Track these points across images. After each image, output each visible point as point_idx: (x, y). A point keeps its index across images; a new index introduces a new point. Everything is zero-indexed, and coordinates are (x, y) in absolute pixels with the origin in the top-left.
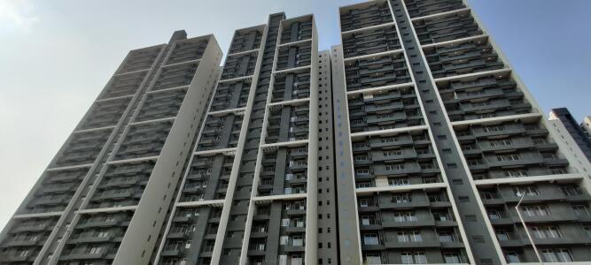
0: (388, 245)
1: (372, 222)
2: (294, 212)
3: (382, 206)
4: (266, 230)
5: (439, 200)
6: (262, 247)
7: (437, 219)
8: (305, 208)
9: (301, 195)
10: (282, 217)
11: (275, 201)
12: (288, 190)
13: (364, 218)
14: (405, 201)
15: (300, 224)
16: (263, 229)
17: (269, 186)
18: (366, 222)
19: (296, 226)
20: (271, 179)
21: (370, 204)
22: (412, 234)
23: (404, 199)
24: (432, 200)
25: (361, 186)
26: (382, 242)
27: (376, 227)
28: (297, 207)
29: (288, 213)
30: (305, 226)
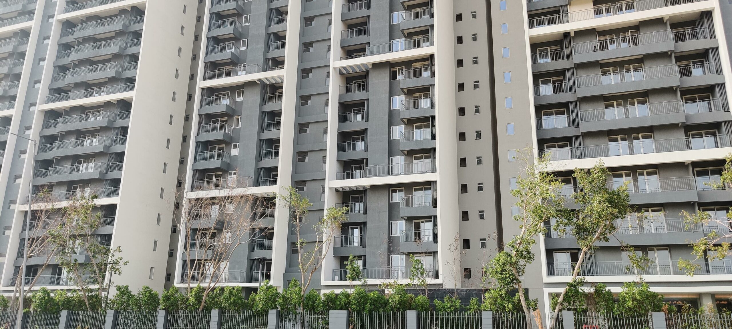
0: (585, 127)
1: (558, 89)
2: (413, 83)
3: (577, 59)
4: (365, 118)
5: (694, 36)
6: (360, 145)
7: (685, 72)
8: (433, 75)
9: (424, 50)
10: (391, 94)
11: (376, 66)
12: (399, 42)
13: (543, 83)
14: (625, 45)
15: (424, 103)
16: (359, 117)
17: (362, 39)
18: (547, 90)
19: (416, 105)
20: (364, 24)
21: (556, 56)
22: (632, 104)
23: (624, 41)
24: (679, 38)
25: (540, 23)
26: (575, 123)
27: (565, 97)
28: (417, 74)
29: (401, 86)
30: (433, 106)
